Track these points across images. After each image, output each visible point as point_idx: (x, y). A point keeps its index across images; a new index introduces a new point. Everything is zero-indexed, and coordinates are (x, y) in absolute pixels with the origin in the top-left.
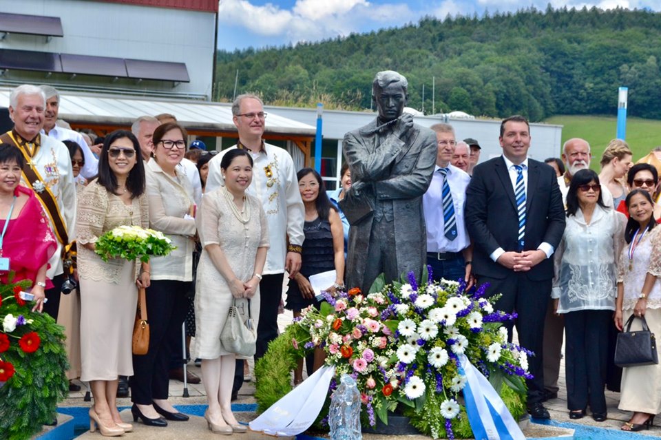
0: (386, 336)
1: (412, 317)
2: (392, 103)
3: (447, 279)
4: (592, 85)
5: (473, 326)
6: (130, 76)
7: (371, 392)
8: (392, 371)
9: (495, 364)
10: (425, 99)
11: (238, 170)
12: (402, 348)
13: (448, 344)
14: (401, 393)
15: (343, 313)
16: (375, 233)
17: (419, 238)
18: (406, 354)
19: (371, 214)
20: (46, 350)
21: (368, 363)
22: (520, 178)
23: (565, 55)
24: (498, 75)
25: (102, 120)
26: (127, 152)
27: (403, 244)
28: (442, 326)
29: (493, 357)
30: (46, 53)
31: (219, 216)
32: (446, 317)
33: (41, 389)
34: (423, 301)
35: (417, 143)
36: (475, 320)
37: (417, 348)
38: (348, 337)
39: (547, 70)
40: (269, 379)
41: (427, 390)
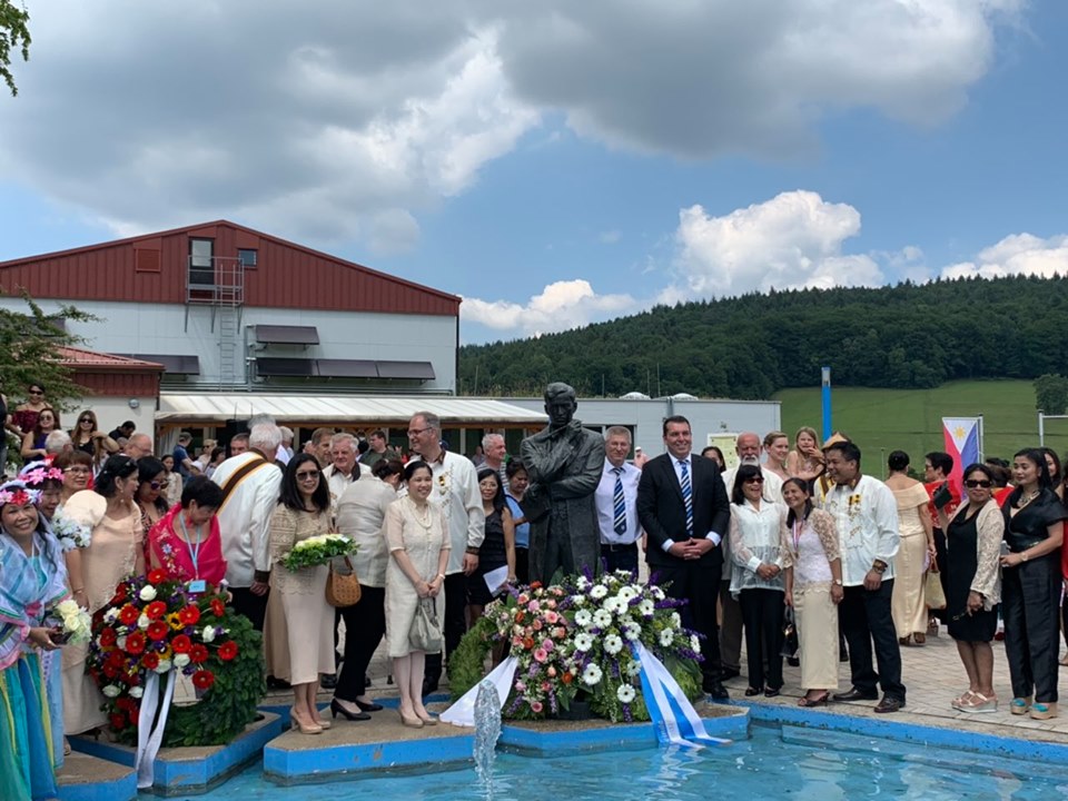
0: (565, 626)
1: (588, 607)
2: (561, 412)
3: (620, 569)
4: (817, 359)
5: (645, 613)
6: (381, 376)
7: (553, 680)
8: (570, 659)
9: (668, 648)
10: (661, 380)
11: (419, 480)
12: (580, 637)
13: (622, 632)
14: (580, 680)
15: (526, 606)
16: (552, 531)
17: (592, 533)
18: (583, 643)
19: (547, 512)
20: (243, 656)
21: (548, 653)
22: (685, 473)
23: (790, 333)
24: (727, 354)
25: (353, 419)
26: (313, 473)
27: (577, 538)
28: (615, 615)
29: (665, 642)
30: (305, 360)
31: (403, 523)
32: (619, 605)
33: (240, 693)
34: (598, 591)
35: (586, 446)
36: (647, 608)
37: (594, 636)
38: (530, 628)
39: (773, 346)
40: (461, 671)
41: (604, 676)
